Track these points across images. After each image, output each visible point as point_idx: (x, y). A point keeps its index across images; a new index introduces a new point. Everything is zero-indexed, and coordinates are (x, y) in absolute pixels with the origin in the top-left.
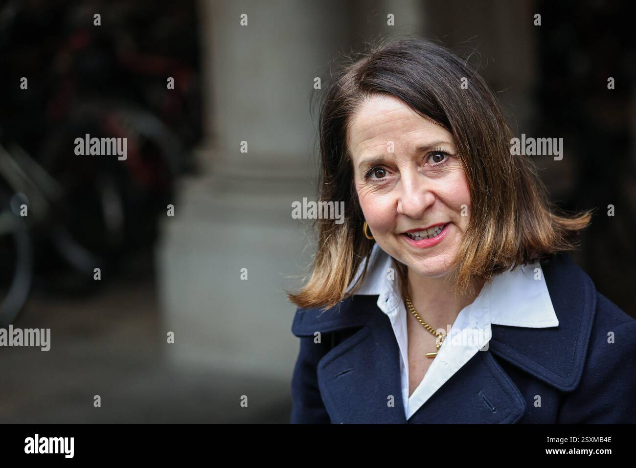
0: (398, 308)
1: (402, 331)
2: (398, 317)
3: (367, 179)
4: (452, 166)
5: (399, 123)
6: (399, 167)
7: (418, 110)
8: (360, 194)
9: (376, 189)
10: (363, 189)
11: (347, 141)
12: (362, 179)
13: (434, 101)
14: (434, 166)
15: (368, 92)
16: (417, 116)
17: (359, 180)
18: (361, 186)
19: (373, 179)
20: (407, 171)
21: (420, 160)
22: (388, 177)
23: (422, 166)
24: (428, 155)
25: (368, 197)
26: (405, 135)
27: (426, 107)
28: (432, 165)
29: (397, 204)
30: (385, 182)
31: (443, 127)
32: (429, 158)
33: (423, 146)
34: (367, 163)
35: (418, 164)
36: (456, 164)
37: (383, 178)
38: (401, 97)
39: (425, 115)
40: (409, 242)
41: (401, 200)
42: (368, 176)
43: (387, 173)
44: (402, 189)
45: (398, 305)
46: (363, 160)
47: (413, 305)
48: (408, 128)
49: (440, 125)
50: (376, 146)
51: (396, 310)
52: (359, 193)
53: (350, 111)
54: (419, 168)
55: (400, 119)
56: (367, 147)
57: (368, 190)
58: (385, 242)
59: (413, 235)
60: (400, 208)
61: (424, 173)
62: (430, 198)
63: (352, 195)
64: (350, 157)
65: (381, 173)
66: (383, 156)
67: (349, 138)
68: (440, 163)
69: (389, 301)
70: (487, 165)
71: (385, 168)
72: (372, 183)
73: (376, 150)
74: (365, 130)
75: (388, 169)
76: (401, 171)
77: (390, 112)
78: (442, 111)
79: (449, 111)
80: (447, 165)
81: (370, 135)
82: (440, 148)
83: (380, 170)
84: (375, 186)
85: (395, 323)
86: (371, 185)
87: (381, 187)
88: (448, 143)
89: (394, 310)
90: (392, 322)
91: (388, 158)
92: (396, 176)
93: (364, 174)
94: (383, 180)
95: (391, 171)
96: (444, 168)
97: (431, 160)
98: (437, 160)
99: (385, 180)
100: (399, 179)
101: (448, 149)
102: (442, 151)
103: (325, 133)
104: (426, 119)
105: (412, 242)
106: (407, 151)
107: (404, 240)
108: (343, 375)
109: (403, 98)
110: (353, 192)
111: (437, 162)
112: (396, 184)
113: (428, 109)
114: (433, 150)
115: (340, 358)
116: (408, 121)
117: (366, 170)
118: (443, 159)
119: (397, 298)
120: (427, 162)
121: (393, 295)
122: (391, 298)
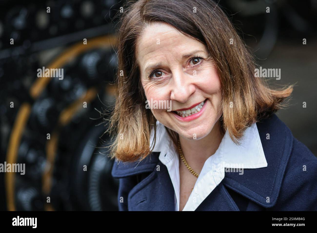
0: (173, 160)
1: (175, 175)
2: (173, 166)
3: (150, 78)
4: (205, 66)
5: (171, 41)
6: (171, 69)
7: (182, 31)
8: (146, 88)
9: (156, 84)
10: (147, 84)
11: (136, 55)
12: (146, 78)
13: (193, 24)
14: (193, 67)
15: (149, 22)
16: (182, 35)
17: (144, 79)
18: (146, 83)
19: (154, 78)
20: (177, 72)
21: (185, 64)
22: (164, 76)
23: (186, 68)
24: (190, 60)
25: (151, 89)
26: (174, 48)
27: (188, 28)
28: (192, 66)
29: (170, 93)
30: (162, 79)
31: (199, 41)
32: (190, 62)
33: (187, 55)
34: (150, 68)
35: (184, 67)
36: (208, 64)
37: (161, 77)
38: (172, 23)
39: (187, 34)
40: (178, 118)
41: (173, 91)
42: (151, 77)
43: (163, 73)
44: (174, 83)
45: (173, 158)
46: (148, 66)
47: (184, 157)
48: (177, 43)
49: (197, 40)
50: (156, 56)
51: (171, 162)
52: (144, 87)
53: (138, 34)
54: (184, 69)
55: (171, 37)
56: (150, 58)
57: (151, 85)
58: (161, 118)
59: (181, 112)
60: (172, 96)
61: (187, 72)
62: (192, 88)
63: (140, 88)
64: (138, 65)
65: (159, 74)
66: (161, 63)
67: (138, 52)
68: (197, 64)
69: (166, 156)
70: (230, 62)
71: (162, 70)
72: (154, 80)
73: (156, 59)
74: (148, 47)
75: (164, 71)
76: (172, 72)
77: (164, 33)
78: (199, 30)
79: (203, 30)
80: (201, 66)
81: (152, 50)
82: (198, 55)
83: (159, 72)
84: (156, 82)
85: (171, 169)
86: (153, 82)
87: (160, 83)
88: (202, 51)
89: (170, 161)
90: (169, 169)
91: (165, 63)
92: (169, 75)
93: (149, 75)
94: (161, 78)
95: (166, 72)
96: (200, 67)
97: (192, 63)
98: (195, 63)
99: (162, 78)
100: (172, 77)
101: (203, 55)
102: (199, 57)
103: (121, 50)
104: (188, 36)
105: (180, 118)
106: (176, 59)
107: (174, 116)
108: (141, 203)
109: (173, 24)
110: (140, 87)
111: (195, 64)
112: (169, 80)
113: (189, 30)
114: (193, 57)
115: (140, 192)
116: (177, 39)
117: (149, 72)
118: (199, 61)
119: (173, 153)
120: (189, 64)
121: (170, 151)
122: (168, 153)
